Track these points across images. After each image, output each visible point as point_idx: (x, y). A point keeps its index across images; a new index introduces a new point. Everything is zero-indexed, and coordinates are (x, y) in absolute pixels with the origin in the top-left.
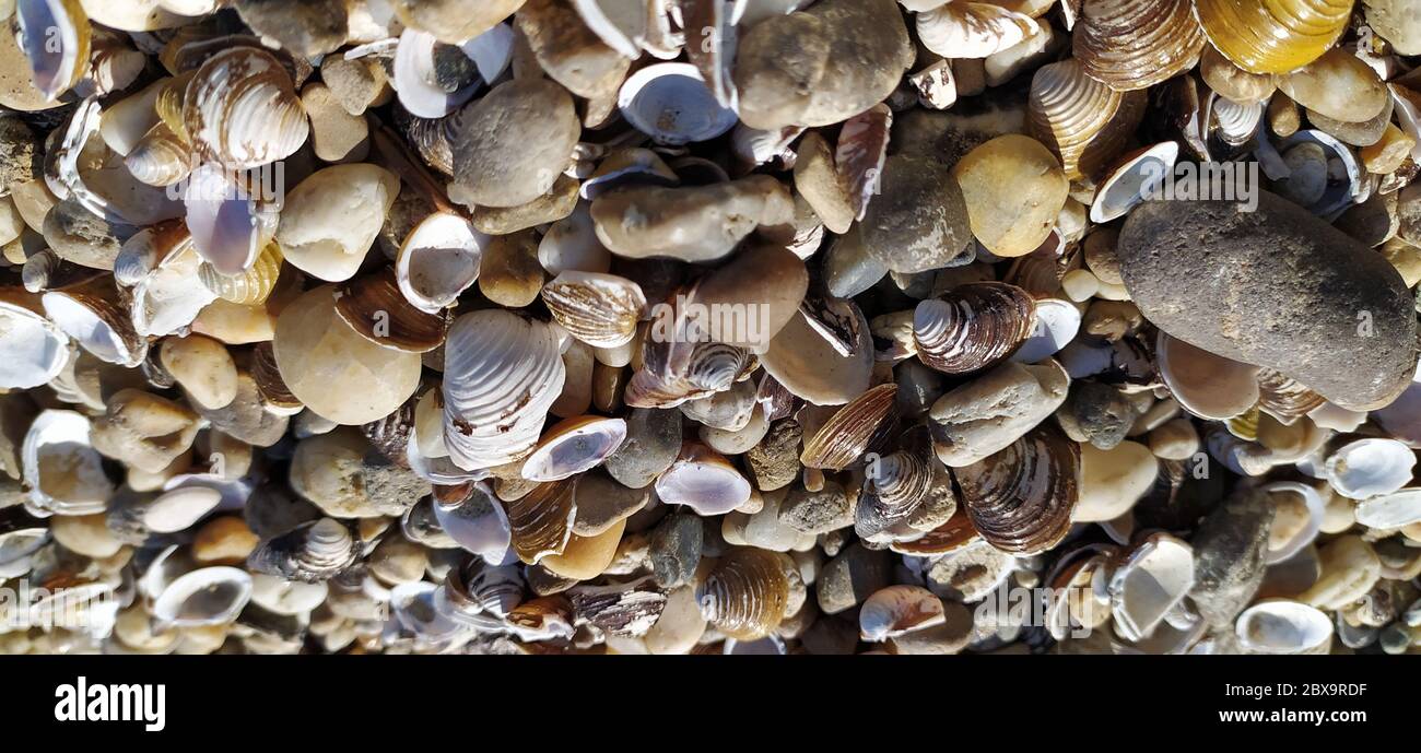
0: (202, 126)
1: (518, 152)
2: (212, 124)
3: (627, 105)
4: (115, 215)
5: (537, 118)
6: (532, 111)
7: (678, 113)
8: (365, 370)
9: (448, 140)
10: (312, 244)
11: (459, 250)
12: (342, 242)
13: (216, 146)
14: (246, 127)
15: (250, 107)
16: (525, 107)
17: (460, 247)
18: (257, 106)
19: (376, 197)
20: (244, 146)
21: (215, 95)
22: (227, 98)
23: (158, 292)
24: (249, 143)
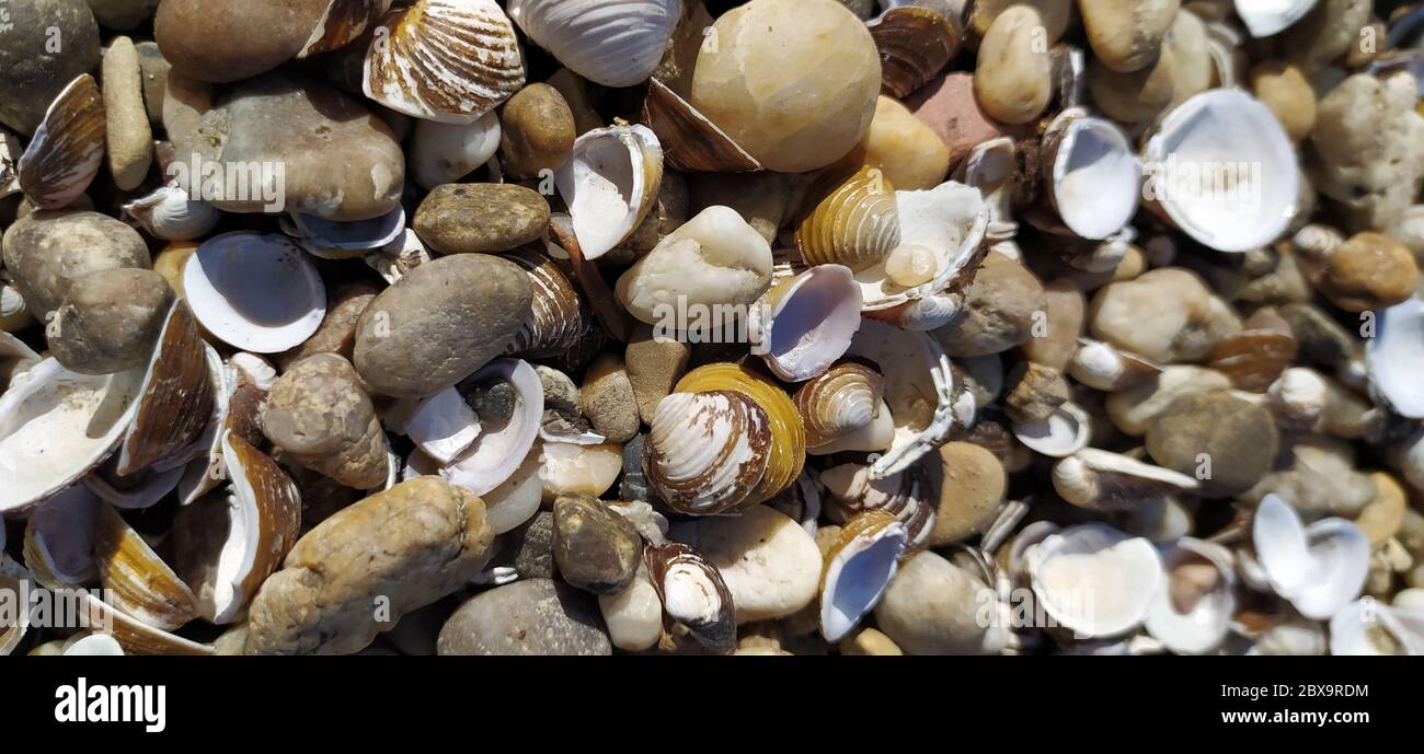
0: (743, 466)
1: (423, 334)
2: (733, 465)
3: (315, 311)
4: (933, 351)
5: (389, 366)
6: (393, 373)
7: (280, 260)
8: (751, 87)
9: (531, 332)
10: (731, 267)
11: (598, 172)
12: (697, 257)
13: (744, 439)
14: (697, 454)
15: (687, 468)
16: (399, 379)
17: (594, 175)
18: (679, 466)
19: (638, 292)
20: (712, 433)
21: (715, 489)
22: (704, 484)
23: (953, 239)
24: (706, 434)
